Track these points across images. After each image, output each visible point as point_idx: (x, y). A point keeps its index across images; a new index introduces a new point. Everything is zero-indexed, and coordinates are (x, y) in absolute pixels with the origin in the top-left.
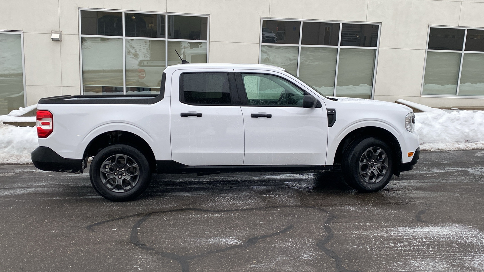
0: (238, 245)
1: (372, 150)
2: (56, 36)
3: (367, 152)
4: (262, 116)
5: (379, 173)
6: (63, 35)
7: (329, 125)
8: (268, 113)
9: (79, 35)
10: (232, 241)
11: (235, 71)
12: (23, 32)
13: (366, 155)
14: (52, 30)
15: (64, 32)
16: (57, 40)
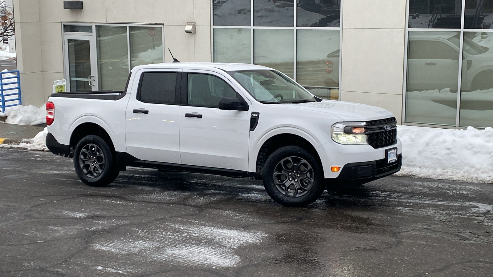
1: (291, 160)
2: (189, 28)
3: (284, 162)
4: (193, 116)
5: (301, 186)
6: (196, 27)
7: (251, 129)
8: (200, 113)
9: (211, 26)
11: (184, 71)
12: (163, 25)
13: (282, 164)
14: (187, 22)
15: (198, 24)
16: (190, 32)
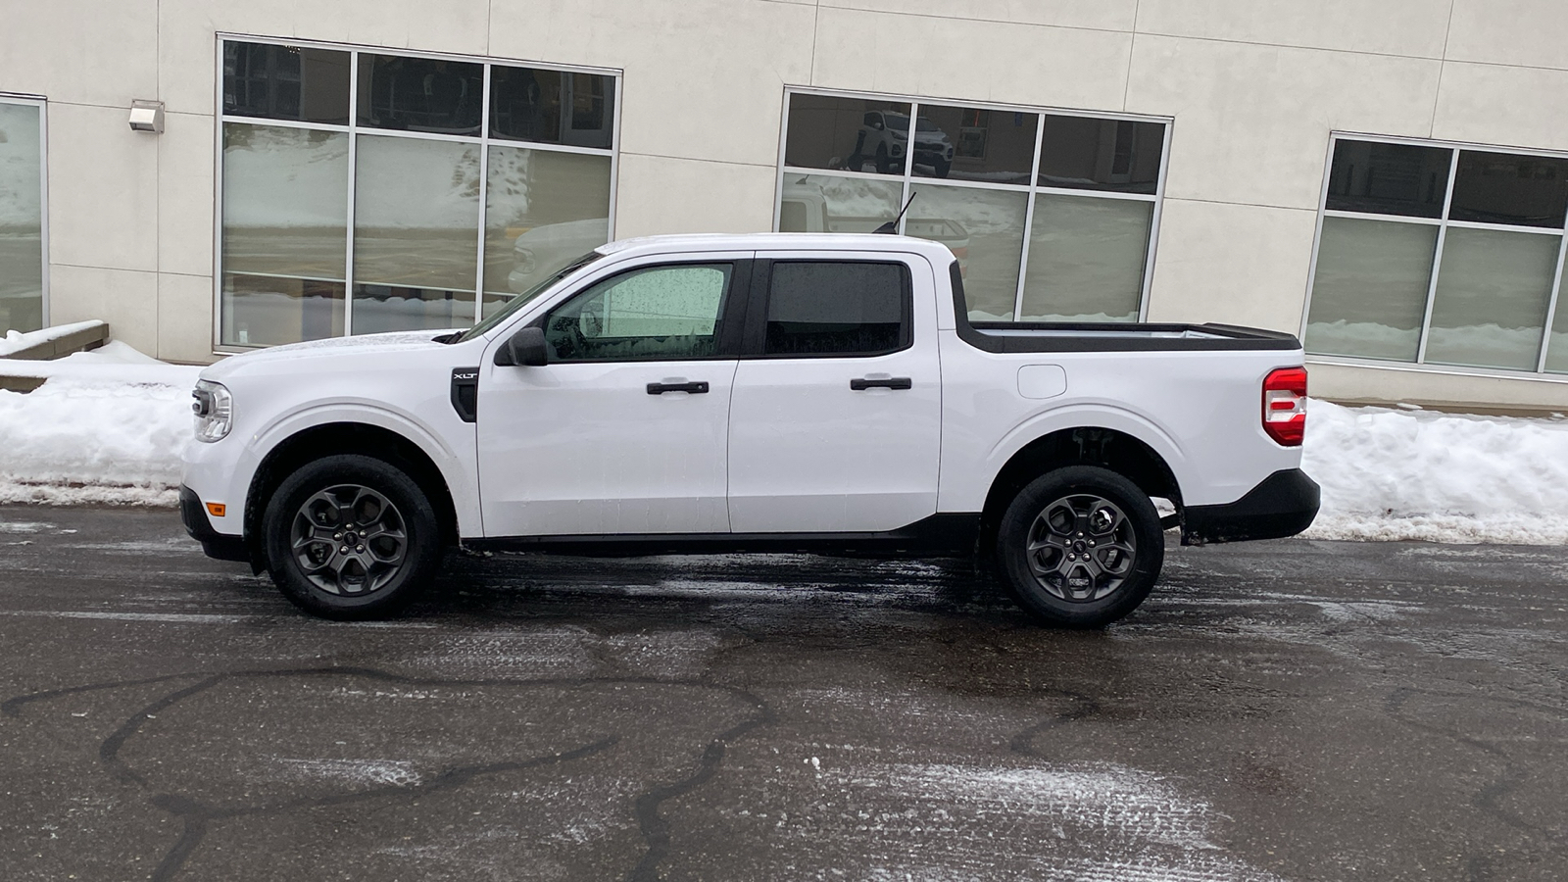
0: (401, 788)
2: (146, 116)
6: (165, 114)
9: (215, 115)
10: (391, 773)
12: (46, 100)
14: (135, 98)
15: (169, 106)
16: (149, 128)
